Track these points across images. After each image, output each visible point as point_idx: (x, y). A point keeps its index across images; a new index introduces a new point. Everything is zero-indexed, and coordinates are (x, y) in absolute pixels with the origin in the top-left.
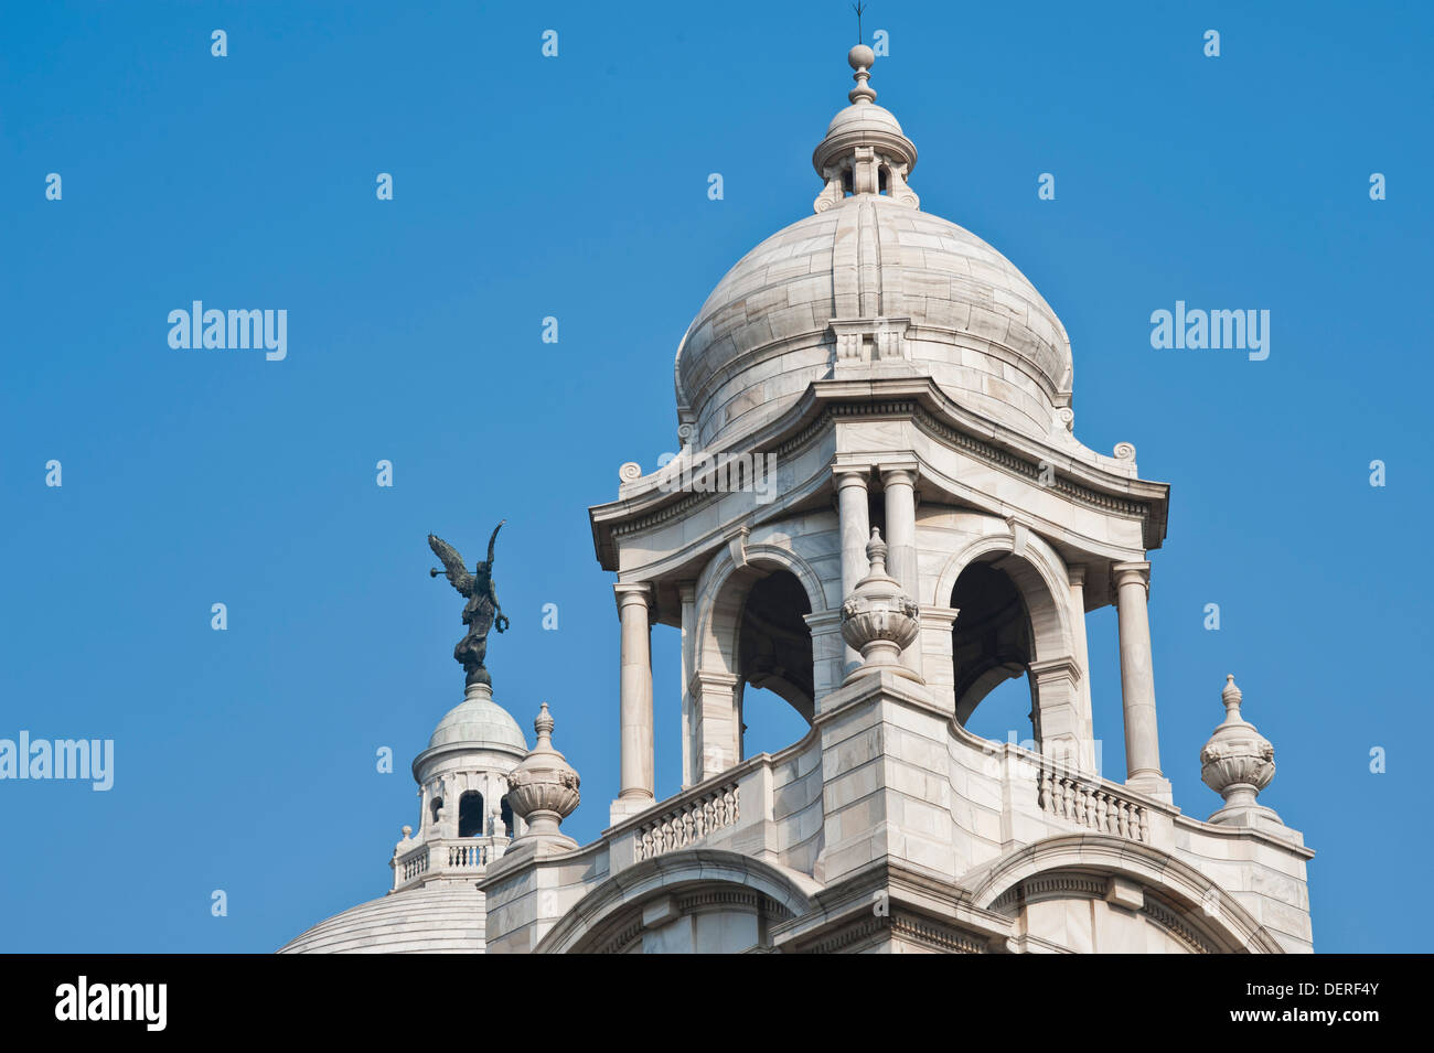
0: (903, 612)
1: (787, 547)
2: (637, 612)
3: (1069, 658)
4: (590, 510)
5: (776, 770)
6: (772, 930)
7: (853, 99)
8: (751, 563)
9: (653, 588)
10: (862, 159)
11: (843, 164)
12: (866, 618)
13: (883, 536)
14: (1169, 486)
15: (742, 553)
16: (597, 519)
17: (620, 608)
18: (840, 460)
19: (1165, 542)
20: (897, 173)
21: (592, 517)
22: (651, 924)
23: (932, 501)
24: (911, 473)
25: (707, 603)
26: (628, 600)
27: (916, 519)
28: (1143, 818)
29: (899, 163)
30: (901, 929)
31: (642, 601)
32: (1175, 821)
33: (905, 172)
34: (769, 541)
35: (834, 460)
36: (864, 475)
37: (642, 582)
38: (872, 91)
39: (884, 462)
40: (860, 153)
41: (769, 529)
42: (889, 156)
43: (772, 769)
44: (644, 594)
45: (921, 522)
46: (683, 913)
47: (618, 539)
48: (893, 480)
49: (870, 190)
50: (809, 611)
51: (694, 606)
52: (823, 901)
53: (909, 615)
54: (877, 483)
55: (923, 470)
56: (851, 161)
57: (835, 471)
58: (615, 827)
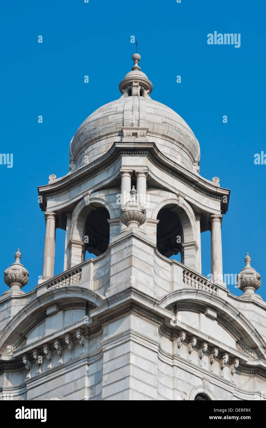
0: (141, 212)
1: (104, 198)
2: (51, 222)
3: (195, 242)
4: (38, 188)
5: (95, 264)
6: (89, 312)
7: (133, 69)
8: (91, 204)
9: (57, 213)
10: (135, 86)
11: (128, 88)
12: (128, 213)
13: (136, 188)
14: (230, 191)
15: (87, 201)
16: (40, 191)
17: (46, 220)
18: (122, 168)
19: (227, 212)
20: (146, 92)
21: (39, 190)
22: (49, 314)
23: (152, 185)
24: (146, 173)
25: (75, 218)
26: (49, 217)
27: (147, 191)
28: (217, 292)
29: (147, 89)
30: (134, 311)
31: (54, 218)
32: (228, 295)
33: (149, 92)
34: (97, 196)
35: (121, 167)
36: (130, 173)
37: (54, 212)
38: (139, 67)
39: (137, 170)
40: (134, 84)
41: (98, 192)
42: (144, 87)
43: (94, 264)
44: (54, 216)
45: (148, 192)
46: (60, 310)
47: (47, 198)
48: (140, 175)
49: (137, 95)
50: (109, 218)
51: (71, 220)
52: (108, 302)
53: (143, 213)
54: (134, 176)
55: (150, 173)
56: (131, 87)
57: (121, 171)
58: (39, 285)
